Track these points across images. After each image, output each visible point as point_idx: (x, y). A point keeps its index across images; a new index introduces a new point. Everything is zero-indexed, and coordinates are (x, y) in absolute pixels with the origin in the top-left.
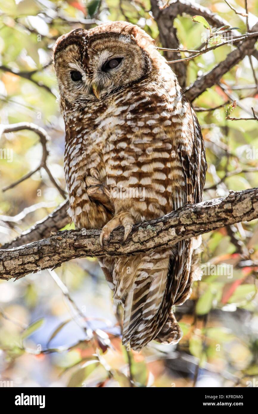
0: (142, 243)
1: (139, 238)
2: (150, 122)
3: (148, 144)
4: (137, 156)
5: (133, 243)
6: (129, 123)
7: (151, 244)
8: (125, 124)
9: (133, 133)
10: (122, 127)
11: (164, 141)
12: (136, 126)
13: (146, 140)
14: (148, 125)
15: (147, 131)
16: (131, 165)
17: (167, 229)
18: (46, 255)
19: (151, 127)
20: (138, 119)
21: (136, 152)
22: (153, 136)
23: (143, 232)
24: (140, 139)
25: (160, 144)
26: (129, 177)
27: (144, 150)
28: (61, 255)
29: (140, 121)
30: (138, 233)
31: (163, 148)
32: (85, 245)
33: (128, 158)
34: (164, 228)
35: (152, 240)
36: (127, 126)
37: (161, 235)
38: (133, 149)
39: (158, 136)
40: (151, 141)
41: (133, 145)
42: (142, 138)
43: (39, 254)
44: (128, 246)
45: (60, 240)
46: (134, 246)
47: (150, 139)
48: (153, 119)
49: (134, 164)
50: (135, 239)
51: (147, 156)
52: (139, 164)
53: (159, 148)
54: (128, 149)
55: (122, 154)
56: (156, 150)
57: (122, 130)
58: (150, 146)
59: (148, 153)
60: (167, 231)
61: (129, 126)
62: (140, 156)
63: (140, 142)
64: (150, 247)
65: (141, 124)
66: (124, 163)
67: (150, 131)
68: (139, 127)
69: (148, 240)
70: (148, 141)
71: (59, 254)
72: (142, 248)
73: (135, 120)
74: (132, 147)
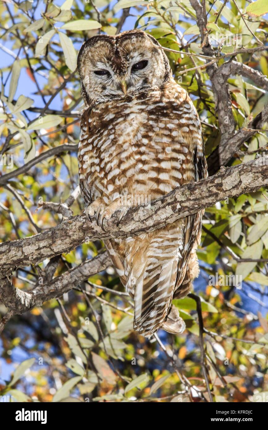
0: (142, 222)
1: (139, 217)
2: (170, 126)
3: (168, 144)
4: (157, 153)
5: (134, 222)
6: (151, 122)
7: (150, 223)
8: (147, 123)
9: (154, 131)
10: (145, 125)
11: (182, 144)
12: (158, 126)
13: (166, 140)
14: (168, 128)
15: (167, 132)
16: (151, 160)
17: (164, 207)
18: (58, 239)
19: (171, 130)
20: (159, 121)
21: (156, 150)
22: (172, 138)
23: (143, 211)
24: (161, 138)
25: (178, 147)
26: (149, 171)
27: (164, 149)
28: (71, 238)
29: (160, 122)
30: (138, 212)
31: (180, 150)
32: (92, 227)
33: (148, 154)
34: (162, 206)
35: (151, 218)
36: (148, 125)
37: (159, 212)
38: (153, 146)
39: (176, 139)
40: (170, 142)
41: (154, 142)
42: (162, 138)
43: (53, 238)
44: (130, 225)
45: (70, 223)
46: (135, 225)
47: (170, 140)
48: (173, 124)
49: (154, 159)
50: (136, 218)
51: (166, 154)
52: (159, 161)
53: (177, 149)
54: (149, 145)
55: (143, 149)
56: (174, 150)
57: (144, 128)
58: (169, 146)
59: (168, 152)
60: (164, 209)
61: (151, 126)
62: (159, 153)
63: (160, 141)
64: (150, 226)
65: (162, 125)
66: (144, 157)
67: (169, 133)
68: (160, 128)
69: (147, 218)
70: (167, 141)
71: (70, 237)
72: (142, 226)
73: (156, 121)
74: (153, 143)
